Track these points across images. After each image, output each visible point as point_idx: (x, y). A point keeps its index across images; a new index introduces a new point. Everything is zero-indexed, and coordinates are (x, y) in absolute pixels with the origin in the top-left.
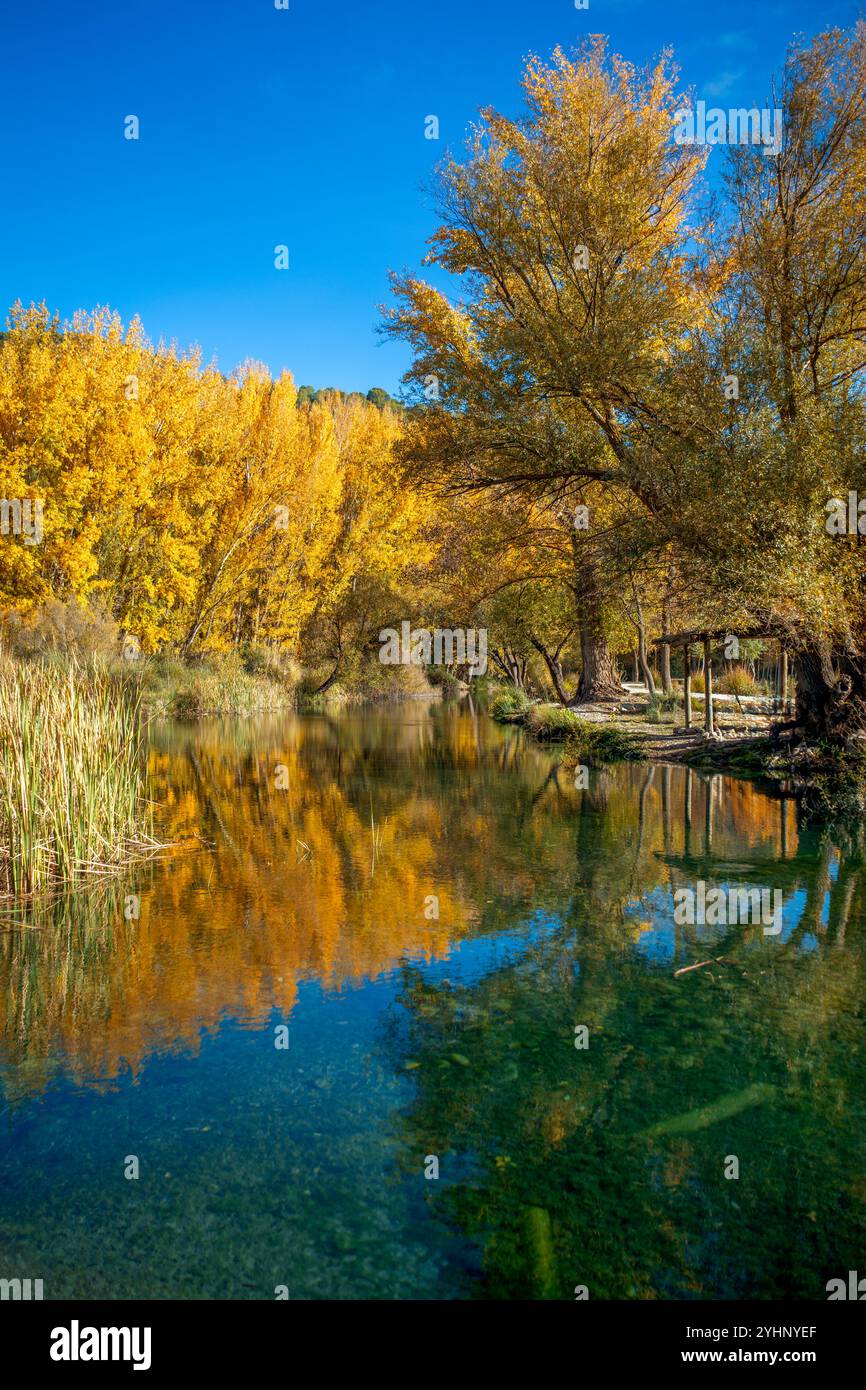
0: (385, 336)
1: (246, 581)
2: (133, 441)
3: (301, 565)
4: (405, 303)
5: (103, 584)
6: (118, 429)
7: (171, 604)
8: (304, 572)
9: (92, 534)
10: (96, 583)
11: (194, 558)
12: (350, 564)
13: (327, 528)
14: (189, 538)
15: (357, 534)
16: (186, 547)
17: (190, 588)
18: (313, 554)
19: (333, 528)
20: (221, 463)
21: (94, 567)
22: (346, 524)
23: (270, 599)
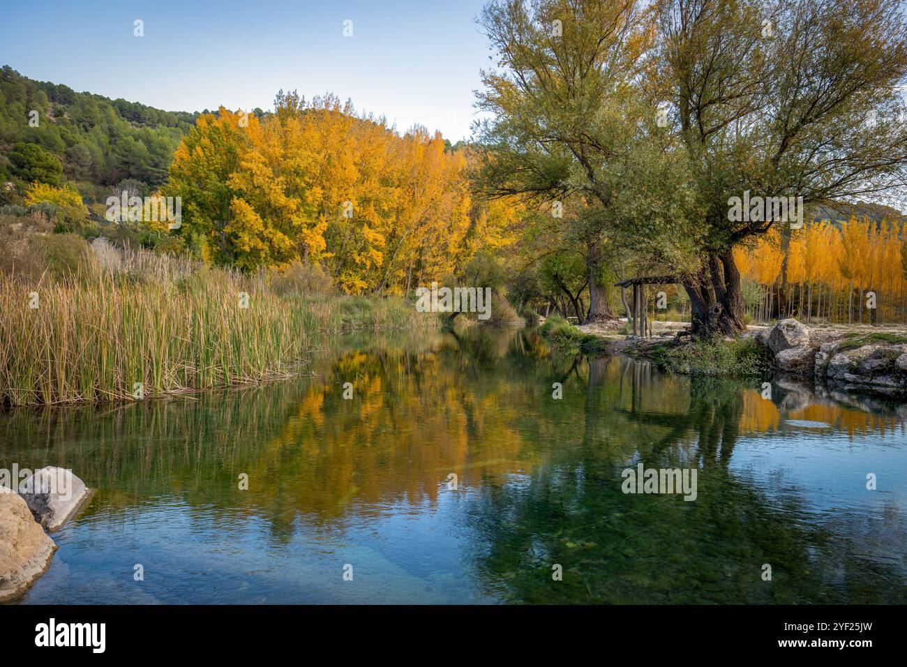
0: (478, 109)
1: (413, 254)
2: (346, 172)
3: (446, 245)
4: (490, 89)
5: (329, 255)
6: (338, 166)
7: (368, 267)
8: (448, 250)
9: (323, 225)
10: (325, 255)
11: (382, 239)
12: (475, 245)
13: (461, 224)
14: (379, 229)
15: (479, 229)
16: (378, 235)
17: (379, 257)
18: (453, 239)
19: (466, 223)
20: (398, 186)
21: (323, 245)
22: (473, 223)
23: (427, 265)
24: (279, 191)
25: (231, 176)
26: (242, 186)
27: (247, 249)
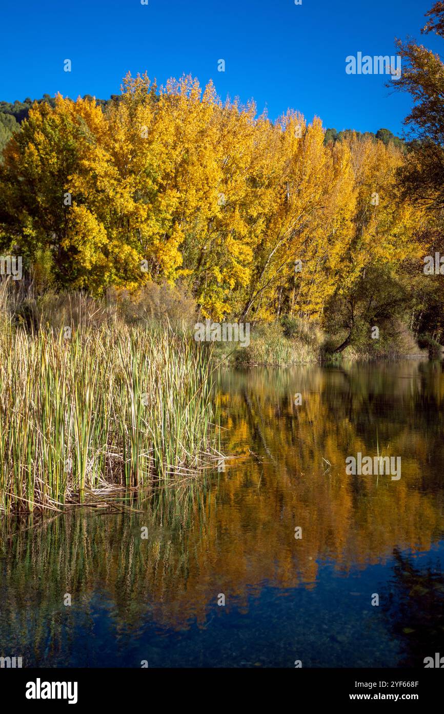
1: (285, 271)
2: (207, 171)
3: (325, 259)
5: (186, 272)
6: (197, 163)
7: (232, 287)
8: (327, 264)
9: (178, 238)
10: (181, 272)
11: (249, 252)
12: (361, 259)
13: (345, 232)
14: (246, 240)
15: (367, 237)
16: (244, 247)
17: (246, 275)
18: (334, 251)
19: (349, 232)
20: (269, 186)
21: (180, 260)
22: (359, 230)
23: (302, 284)
24: (126, 195)
25: (70, 178)
26: (82, 190)
27: (88, 266)
